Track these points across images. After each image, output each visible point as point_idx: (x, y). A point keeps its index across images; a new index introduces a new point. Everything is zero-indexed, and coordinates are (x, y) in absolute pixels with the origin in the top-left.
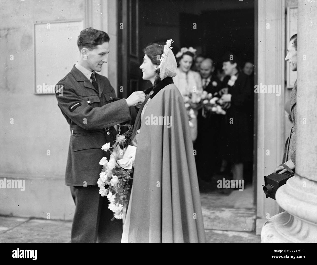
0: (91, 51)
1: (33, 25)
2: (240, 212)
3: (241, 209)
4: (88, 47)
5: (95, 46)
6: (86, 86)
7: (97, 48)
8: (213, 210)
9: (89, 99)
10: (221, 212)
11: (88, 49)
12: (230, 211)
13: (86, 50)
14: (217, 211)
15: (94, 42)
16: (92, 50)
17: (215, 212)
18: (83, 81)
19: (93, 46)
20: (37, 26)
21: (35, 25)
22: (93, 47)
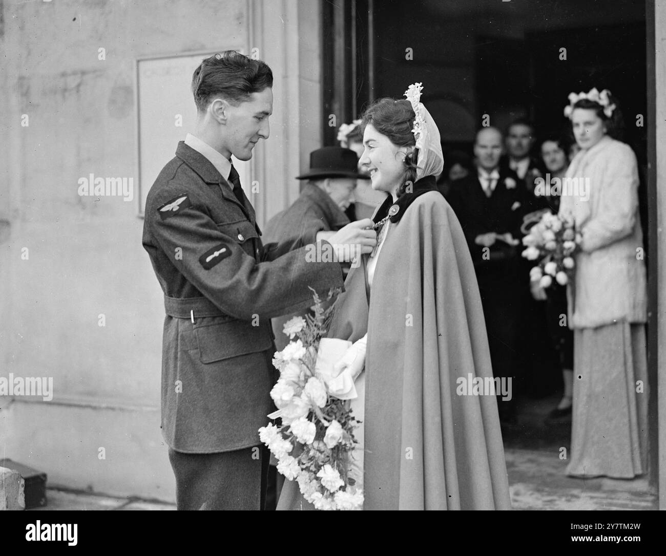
0: (236, 108)
1: (135, 63)
2: (615, 501)
3: (619, 495)
4: (228, 97)
5: (249, 94)
6: (227, 197)
7: (251, 100)
8: (549, 494)
9: (240, 231)
10: (569, 501)
11: (229, 102)
12: (592, 498)
13: (222, 104)
14: (560, 497)
15: (248, 84)
16: (239, 105)
17: (555, 500)
18: (217, 182)
19: (241, 95)
20: (141, 64)
21: (138, 61)
22: (243, 97)
